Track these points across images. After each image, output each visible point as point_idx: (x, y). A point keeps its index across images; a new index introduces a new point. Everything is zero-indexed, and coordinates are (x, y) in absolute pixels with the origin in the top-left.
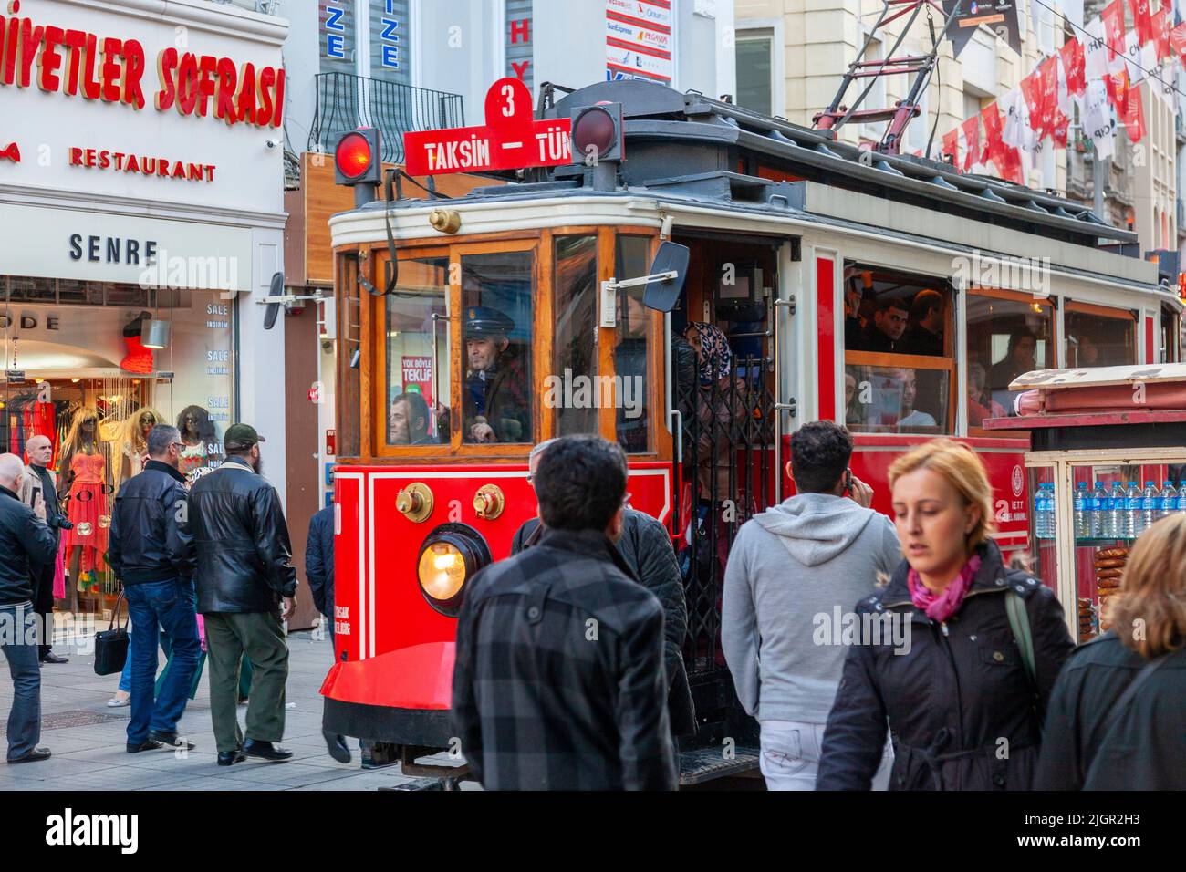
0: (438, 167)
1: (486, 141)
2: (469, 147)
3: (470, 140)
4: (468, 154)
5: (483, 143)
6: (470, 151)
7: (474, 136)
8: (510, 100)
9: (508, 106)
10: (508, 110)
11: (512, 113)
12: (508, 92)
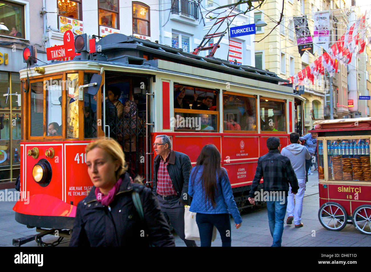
0: (54, 58)
1: (64, 49)
2: (60, 51)
3: (60, 49)
4: (60, 53)
5: (63, 50)
6: (61, 52)
7: (61, 48)
8: (69, 37)
9: (68, 38)
10: (69, 40)
11: (69, 41)
12: (68, 34)
